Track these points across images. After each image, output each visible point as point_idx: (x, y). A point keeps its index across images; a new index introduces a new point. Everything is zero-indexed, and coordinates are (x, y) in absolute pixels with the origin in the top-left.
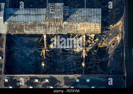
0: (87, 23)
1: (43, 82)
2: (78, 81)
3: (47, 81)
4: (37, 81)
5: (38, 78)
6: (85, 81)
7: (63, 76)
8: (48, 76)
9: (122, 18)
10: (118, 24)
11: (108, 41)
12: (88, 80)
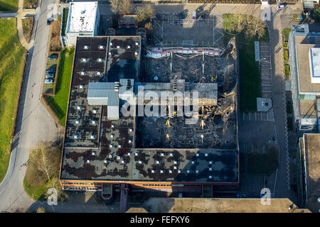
0: (205, 99)
1: (168, 157)
2: (198, 155)
3: (171, 155)
4: (162, 155)
5: (163, 152)
6: (204, 155)
7: (185, 150)
8: (172, 150)
9: (235, 88)
10: (231, 93)
11: (223, 109)
12: (206, 155)
